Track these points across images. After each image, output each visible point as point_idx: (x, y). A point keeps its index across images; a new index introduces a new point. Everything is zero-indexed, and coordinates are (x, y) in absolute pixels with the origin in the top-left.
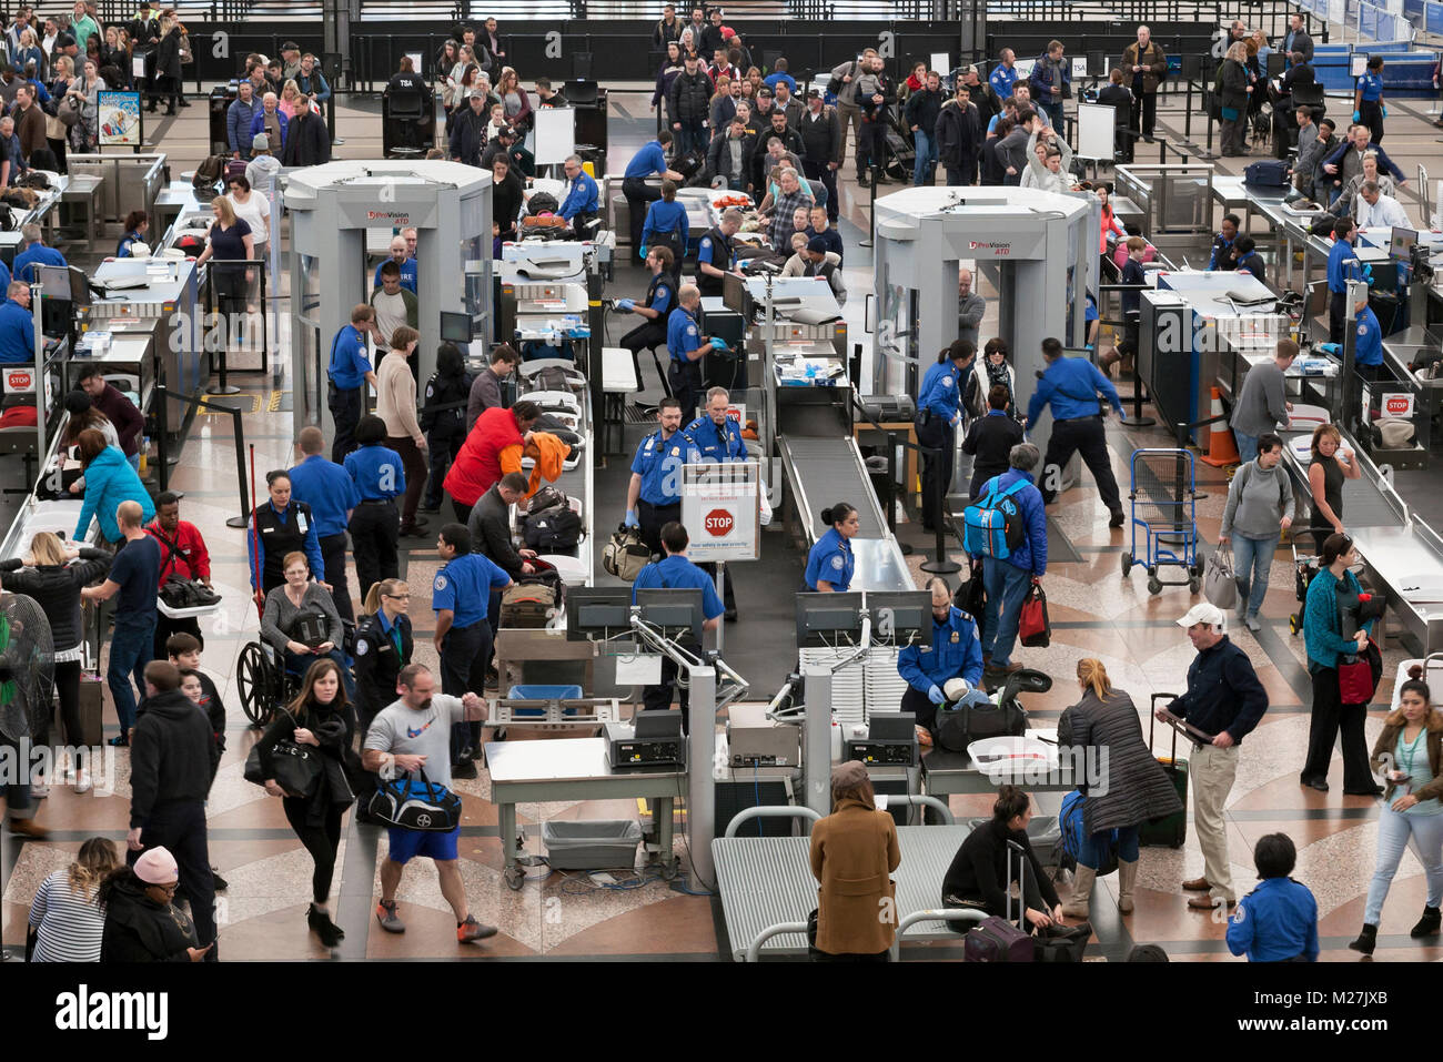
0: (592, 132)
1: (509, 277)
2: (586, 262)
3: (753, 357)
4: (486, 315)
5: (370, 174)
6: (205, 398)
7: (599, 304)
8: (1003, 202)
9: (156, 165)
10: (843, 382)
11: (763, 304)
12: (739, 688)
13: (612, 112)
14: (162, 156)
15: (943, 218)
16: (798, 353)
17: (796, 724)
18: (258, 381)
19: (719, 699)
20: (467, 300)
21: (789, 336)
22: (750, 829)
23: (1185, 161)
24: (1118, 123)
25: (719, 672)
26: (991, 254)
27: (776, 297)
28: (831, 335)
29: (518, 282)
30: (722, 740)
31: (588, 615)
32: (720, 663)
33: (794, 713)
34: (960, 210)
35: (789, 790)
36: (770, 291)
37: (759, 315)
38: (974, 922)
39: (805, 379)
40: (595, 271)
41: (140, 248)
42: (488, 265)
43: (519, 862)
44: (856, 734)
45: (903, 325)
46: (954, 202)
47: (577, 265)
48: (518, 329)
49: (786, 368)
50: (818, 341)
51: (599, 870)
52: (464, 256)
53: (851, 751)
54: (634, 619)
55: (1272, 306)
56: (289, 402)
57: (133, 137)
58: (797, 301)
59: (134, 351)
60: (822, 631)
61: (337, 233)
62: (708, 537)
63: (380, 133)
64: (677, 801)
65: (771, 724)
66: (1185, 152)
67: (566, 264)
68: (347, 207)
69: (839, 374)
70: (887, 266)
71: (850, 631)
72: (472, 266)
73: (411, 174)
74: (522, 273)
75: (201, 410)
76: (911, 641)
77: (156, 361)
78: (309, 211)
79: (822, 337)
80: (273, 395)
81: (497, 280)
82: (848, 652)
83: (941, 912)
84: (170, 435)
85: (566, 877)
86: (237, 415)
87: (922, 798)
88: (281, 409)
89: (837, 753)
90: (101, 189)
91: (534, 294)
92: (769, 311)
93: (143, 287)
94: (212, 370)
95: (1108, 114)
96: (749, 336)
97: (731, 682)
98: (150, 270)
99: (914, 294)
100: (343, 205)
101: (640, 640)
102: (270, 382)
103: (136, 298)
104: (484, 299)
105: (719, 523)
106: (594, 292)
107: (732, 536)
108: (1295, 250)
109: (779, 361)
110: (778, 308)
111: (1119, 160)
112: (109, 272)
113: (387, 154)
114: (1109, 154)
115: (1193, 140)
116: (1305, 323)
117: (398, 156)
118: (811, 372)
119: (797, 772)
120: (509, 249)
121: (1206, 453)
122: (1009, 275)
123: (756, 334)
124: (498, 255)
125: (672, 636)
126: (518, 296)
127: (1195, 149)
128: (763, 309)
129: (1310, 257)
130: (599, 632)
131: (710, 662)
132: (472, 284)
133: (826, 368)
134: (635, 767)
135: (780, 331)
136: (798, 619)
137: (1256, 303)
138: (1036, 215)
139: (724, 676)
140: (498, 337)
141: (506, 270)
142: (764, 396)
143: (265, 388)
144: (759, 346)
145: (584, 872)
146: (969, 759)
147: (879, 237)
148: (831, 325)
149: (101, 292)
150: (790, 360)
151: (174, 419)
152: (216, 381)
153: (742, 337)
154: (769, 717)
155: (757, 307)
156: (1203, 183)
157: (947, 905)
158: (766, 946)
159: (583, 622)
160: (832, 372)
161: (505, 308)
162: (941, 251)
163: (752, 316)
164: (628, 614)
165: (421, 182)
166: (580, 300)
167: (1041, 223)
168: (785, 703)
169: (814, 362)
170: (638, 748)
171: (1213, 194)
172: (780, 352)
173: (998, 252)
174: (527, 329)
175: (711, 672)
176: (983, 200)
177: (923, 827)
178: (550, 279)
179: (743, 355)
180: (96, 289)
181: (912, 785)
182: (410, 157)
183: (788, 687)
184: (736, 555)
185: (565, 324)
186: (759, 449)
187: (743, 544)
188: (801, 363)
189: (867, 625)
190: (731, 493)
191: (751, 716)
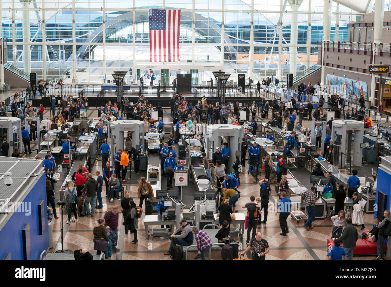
0: (161, 114)
1: (147, 139)
2: (160, 136)
3: (187, 152)
4: (143, 145)
5: (124, 122)
6: (97, 159)
8: (228, 127)
9: (89, 120)
10: (202, 156)
12: (185, 207)
13: (164, 112)
14: (90, 119)
15: (218, 130)
16: (194, 151)
19: (181, 208)
20: (140, 143)
21: (193, 149)
23: (258, 120)
24: (247, 114)
25: (181, 204)
26: (226, 135)
27: (191, 142)
28: (200, 149)
29: (149, 140)
30: (181, 215)
31: (160, 195)
33: (194, 211)
34: (221, 128)
35: (193, 223)
38: (224, 245)
40: (161, 138)
41: (86, 134)
42: (143, 137)
43: (148, 235)
44: (204, 214)
45: (212, 147)
47: (158, 137)
48: (148, 148)
49: (192, 154)
50: (198, 150)
51: (161, 237)
52: (140, 136)
53: (203, 217)
54: (167, 195)
55: (272, 144)
57: (85, 116)
58: (194, 143)
59: (85, 151)
60: (198, 198)
61: (119, 132)
62: (179, 182)
64: (174, 225)
65: (190, 213)
66: (258, 119)
67: (156, 137)
68: (121, 128)
69: (201, 155)
71: (203, 197)
72: (141, 137)
73: (131, 122)
74: (149, 138)
75: (96, 161)
77: (89, 153)
78: (114, 128)
82: (202, 201)
83: (218, 244)
84: (91, 165)
85: (156, 238)
87: (215, 225)
89: (200, 217)
90: (80, 124)
91: (151, 142)
92: (190, 145)
93: (87, 140)
94: (98, 154)
95: (245, 112)
96: (186, 149)
97: (183, 206)
98: (88, 138)
99: (213, 142)
101: (168, 199)
103: (86, 142)
104: (143, 143)
105: (181, 179)
106: (161, 142)
107: (183, 182)
108: (276, 135)
111: (247, 120)
112: (81, 138)
113: (127, 119)
114: (245, 119)
115: (259, 117)
116: (278, 147)
117: (129, 119)
118: (196, 155)
119: (194, 221)
121: (261, 168)
122: (229, 138)
123: (188, 148)
124: (145, 135)
125: (174, 198)
126: (148, 142)
127: (259, 118)
128: (189, 144)
129: (278, 136)
130: (161, 197)
131: (180, 202)
132: (141, 140)
133: (199, 154)
134: (167, 220)
135: (191, 148)
136: (194, 195)
137: (269, 143)
138: (233, 129)
140: (145, 149)
141: (146, 138)
142: (189, 158)
144: (188, 150)
145: (159, 237)
148: (200, 147)
149: (80, 141)
150: (193, 153)
151: (92, 162)
152: (99, 156)
154: (189, 211)
155: (188, 144)
156: (261, 124)
157: (219, 242)
158: (189, 249)
159: (159, 196)
161: (146, 144)
162: (218, 135)
163: (187, 146)
165: (133, 123)
166: (159, 143)
167: (234, 130)
168: (192, 209)
169: (197, 153)
170: (168, 217)
171: (262, 126)
172: (191, 151)
174: (150, 148)
175: (180, 204)
176: (224, 127)
178: (154, 139)
179: (185, 152)
180: (79, 141)
181: (213, 223)
182: (131, 119)
184: (184, 185)
185: (156, 147)
186: (188, 167)
187: (185, 183)
188: (195, 153)
189: (205, 196)
190: (183, 175)
191: (187, 211)
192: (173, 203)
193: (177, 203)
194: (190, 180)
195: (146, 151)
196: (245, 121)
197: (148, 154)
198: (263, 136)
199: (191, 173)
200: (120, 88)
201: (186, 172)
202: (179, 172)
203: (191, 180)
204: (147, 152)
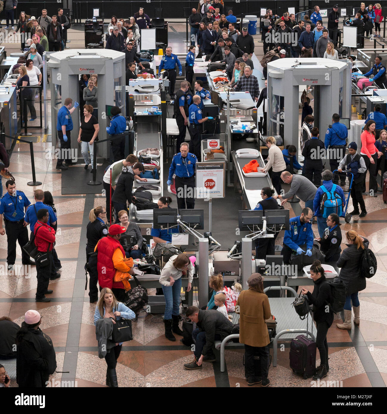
1: (132, 92)
2: (160, 86)
3: (222, 122)
4: (123, 106)
5: (80, 54)
6: (19, 137)
7: (165, 102)
10: (256, 131)
11: (226, 102)
12: (217, 246)
13: (169, 30)
14: (3, 48)
15: (293, 70)
16: (239, 120)
17: (239, 259)
18: (38, 131)
19: (210, 250)
20: (116, 101)
21: (235, 114)
23: (383, 47)
24: (358, 33)
25: (210, 240)
26: (311, 83)
27: (230, 99)
28: (251, 114)
29: (135, 94)
30: (211, 266)
32: (210, 237)
33: (238, 255)
34: (299, 67)
36: (228, 97)
37: (225, 106)
39: (242, 130)
40: (164, 90)
42: (124, 88)
44: (261, 263)
46: (297, 64)
47: (157, 88)
48: (135, 112)
49: (235, 126)
50: (246, 116)
52: (116, 84)
54: (178, 220)
56: (50, 138)
58: (239, 101)
60: (249, 225)
61: (68, 76)
63: (84, 38)
65: (229, 259)
66: (383, 44)
67: (153, 87)
68: (72, 67)
69: (254, 128)
70: (272, 88)
71: (258, 225)
72: (118, 88)
73: (95, 54)
74: (136, 91)
75: (18, 142)
76: (281, 228)
77: (1, 124)
78: (58, 68)
79: (248, 114)
80: (44, 136)
81: (127, 93)
86: (31, 144)
87: (286, 287)
88: (47, 141)
89: (254, 270)
91: (141, 99)
92: (228, 105)
94: (22, 127)
95: (354, 30)
96: (221, 114)
97: (214, 244)
99: (282, 98)
100: (70, 66)
101: (181, 228)
102: (43, 131)
104: (122, 100)
106: (163, 99)
107: (215, 189)
109: (232, 123)
110: (232, 103)
111: (359, 47)
113: (87, 47)
114: (355, 46)
117: (90, 47)
118: (244, 127)
119: (239, 278)
120: (132, 82)
122: (318, 90)
123: (224, 113)
124: (127, 84)
125: (192, 227)
126: (135, 99)
128: (226, 104)
131: (206, 236)
132: (118, 95)
133: (249, 126)
135: (233, 112)
136: (240, 221)
138: (328, 68)
139: (212, 242)
140: (128, 114)
141: (130, 90)
142: (226, 136)
143: (41, 133)
144: (225, 118)
145: (160, 315)
146: (304, 272)
147: (269, 77)
148: (251, 110)
150: (236, 123)
152: (23, 131)
153: (218, 114)
154: (228, 257)
155: (224, 103)
159: (159, 221)
160: (252, 127)
161: (130, 103)
162: (290, 82)
163: (222, 106)
164: (176, 219)
165: (99, 57)
166: (158, 100)
167: (331, 71)
168: (235, 252)
169: (245, 124)
172: (233, 120)
173: (313, 82)
174: (139, 112)
175: (207, 240)
176: (306, 63)
177: (286, 298)
178: (147, 93)
179: (219, 121)
181: (282, 282)
182: (95, 47)
183: (235, 246)
184: (216, 196)
185: (153, 110)
186: (225, 156)
187: (219, 191)
188: (240, 124)
189: (265, 222)
190: (215, 173)
191: (223, 256)
192: (191, 237)
193: (201, 237)
194: (229, 185)
195: (129, 119)
196: (352, 48)
197: (135, 125)
199: (231, 169)
201: (221, 167)
202: (203, 168)
203: (232, 185)
204: (131, 122)
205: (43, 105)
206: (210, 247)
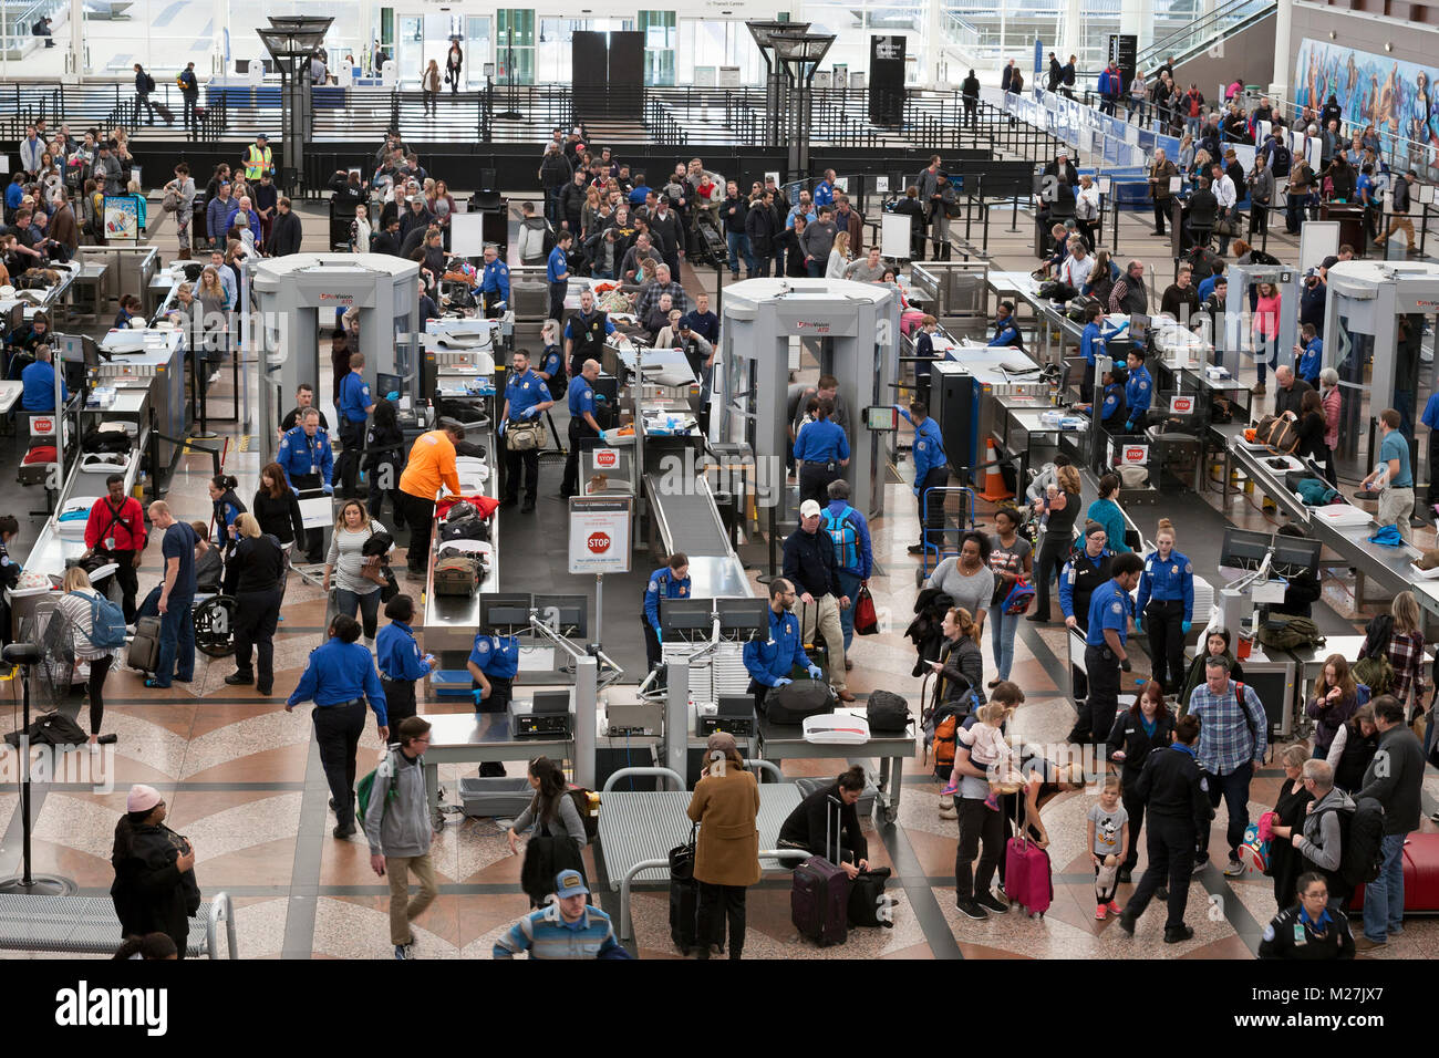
0: (496, 231)
1: (431, 347)
2: (492, 335)
3: (625, 412)
4: (413, 377)
5: (322, 263)
6: (189, 441)
7: (503, 368)
8: (824, 291)
9: (150, 255)
10: (696, 432)
11: (633, 369)
12: (616, 674)
13: (511, 216)
14: (155, 249)
15: (776, 303)
16: (661, 409)
17: (660, 702)
18: (231, 428)
19: (600, 682)
20: (398, 365)
21: (653, 396)
22: (623, 785)
23: (966, 259)
24: (913, 229)
25: (599, 660)
26: (814, 332)
27: (644, 363)
28: (687, 395)
29: (439, 351)
30: (601, 714)
31: (497, 615)
32: (600, 653)
33: (659, 694)
34: (790, 297)
35: (655, 755)
36: (639, 359)
37: (630, 379)
38: (801, 860)
39: (666, 429)
40: (500, 343)
42: (415, 337)
43: (440, 811)
44: (708, 710)
45: (744, 387)
46: (785, 290)
47: (485, 337)
48: (439, 388)
49: (651, 421)
50: (675, 399)
51: (503, 817)
52: (396, 330)
53: (705, 727)
54: (533, 618)
55: (1036, 375)
56: (256, 443)
57: (131, 230)
58: (660, 368)
59: (134, 403)
60: (682, 629)
61: (296, 311)
62: (591, 554)
63: (327, 230)
64: (565, 762)
65: (640, 702)
66: (966, 252)
67: (477, 336)
68: (304, 290)
69: (693, 426)
70: (732, 340)
71: (703, 629)
72: (402, 338)
73: (354, 264)
74: (442, 344)
75: (186, 450)
76: (752, 636)
77: (151, 411)
78: (274, 293)
79: (679, 396)
80: (242, 438)
81: (422, 349)
82: (700, 647)
83: (775, 852)
84: (162, 470)
85: (478, 822)
86: (216, 454)
87: (759, 762)
88: (249, 450)
89: (692, 726)
90: (106, 274)
91: (451, 361)
92: (638, 376)
93: (141, 352)
94: (195, 419)
96: (622, 395)
97: (609, 668)
98: (146, 339)
99: (753, 363)
100: (300, 288)
101: (537, 635)
102: (241, 429)
103: (135, 361)
104: (411, 364)
105: (599, 543)
106: (499, 359)
107: (609, 554)
108: (1053, 330)
109: (646, 415)
110: (645, 373)
111: (914, 258)
112: (114, 340)
113: (333, 248)
115: (972, 243)
116: (1063, 391)
117: (342, 250)
118: (671, 424)
119: (661, 741)
120: (431, 324)
121: (983, 490)
122: (828, 350)
123: (628, 393)
124: (423, 329)
125: (563, 632)
126: (438, 362)
127: (973, 250)
128: (633, 374)
129: (1065, 336)
130: (505, 628)
131: (592, 653)
132: (400, 351)
133: (683, 421)
134: (533, 736)
135: (647, 391)
137: (1023, 372)
138: (851, 301)
139: (604, 664)
140: (423, 393)
141: (429, 341)
143: (236, 433)
144: (630, 403)
145: (491, 818)
147: (726, 317)
148: (686, 388)
149: (108, 356)
150: (655, 414)
151: (165, 457)
152: (197, 427)
153: (616, 396)
154: (639, 697)
155: (628, 371)
156: (981, 277)
157: (780, 846)
158: (636, 878)
159: (492, 620)
160: (688, 424)
161: (428, 372)
162: (774, 329)
163: (625, 379)
164: (529, 615)
165: (363, 270)
166: (488, 365)
167: (855, 307)
168: (652, 686)
169: (673, 416)
170: (535, 721)
171: (989, 286)
172: (646, 408)
173: (819, 330)
174: (447, 388)
175: (593, 661)
176: (805, 289)
178: (464, 348)
179: (617, 409)
180: (104, 354)
181: (752, 751)
183: (654, 673)
184: (610, 568)
185: (476, 384)
186: (631, 485)
187: (617, 558)
188: (663, 417)
189: (717, 625)
190: (609, 519)
191: (628, 696)
192: (560, 652)
193: (581, 654)
194: (639, 546)
195: (426, 405)
196: (901, 261)
198: (991, 335)
199: (643, 512)
200: (297, 99)
201: (624, 507)
202: (585, 509)
203: (644, 547)
204: (431, 409)
205: (240, 373)
206: (599, 675)
